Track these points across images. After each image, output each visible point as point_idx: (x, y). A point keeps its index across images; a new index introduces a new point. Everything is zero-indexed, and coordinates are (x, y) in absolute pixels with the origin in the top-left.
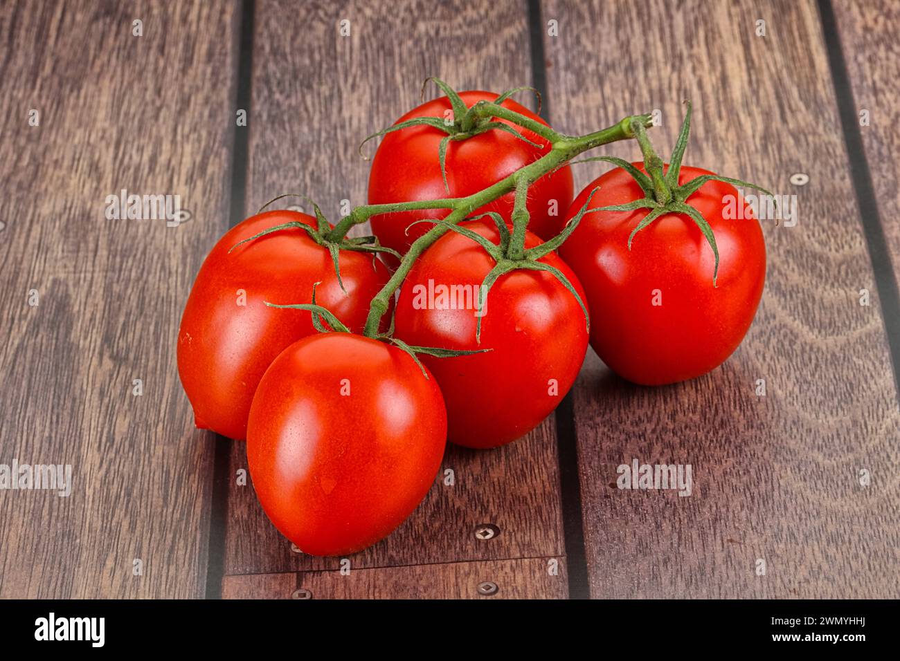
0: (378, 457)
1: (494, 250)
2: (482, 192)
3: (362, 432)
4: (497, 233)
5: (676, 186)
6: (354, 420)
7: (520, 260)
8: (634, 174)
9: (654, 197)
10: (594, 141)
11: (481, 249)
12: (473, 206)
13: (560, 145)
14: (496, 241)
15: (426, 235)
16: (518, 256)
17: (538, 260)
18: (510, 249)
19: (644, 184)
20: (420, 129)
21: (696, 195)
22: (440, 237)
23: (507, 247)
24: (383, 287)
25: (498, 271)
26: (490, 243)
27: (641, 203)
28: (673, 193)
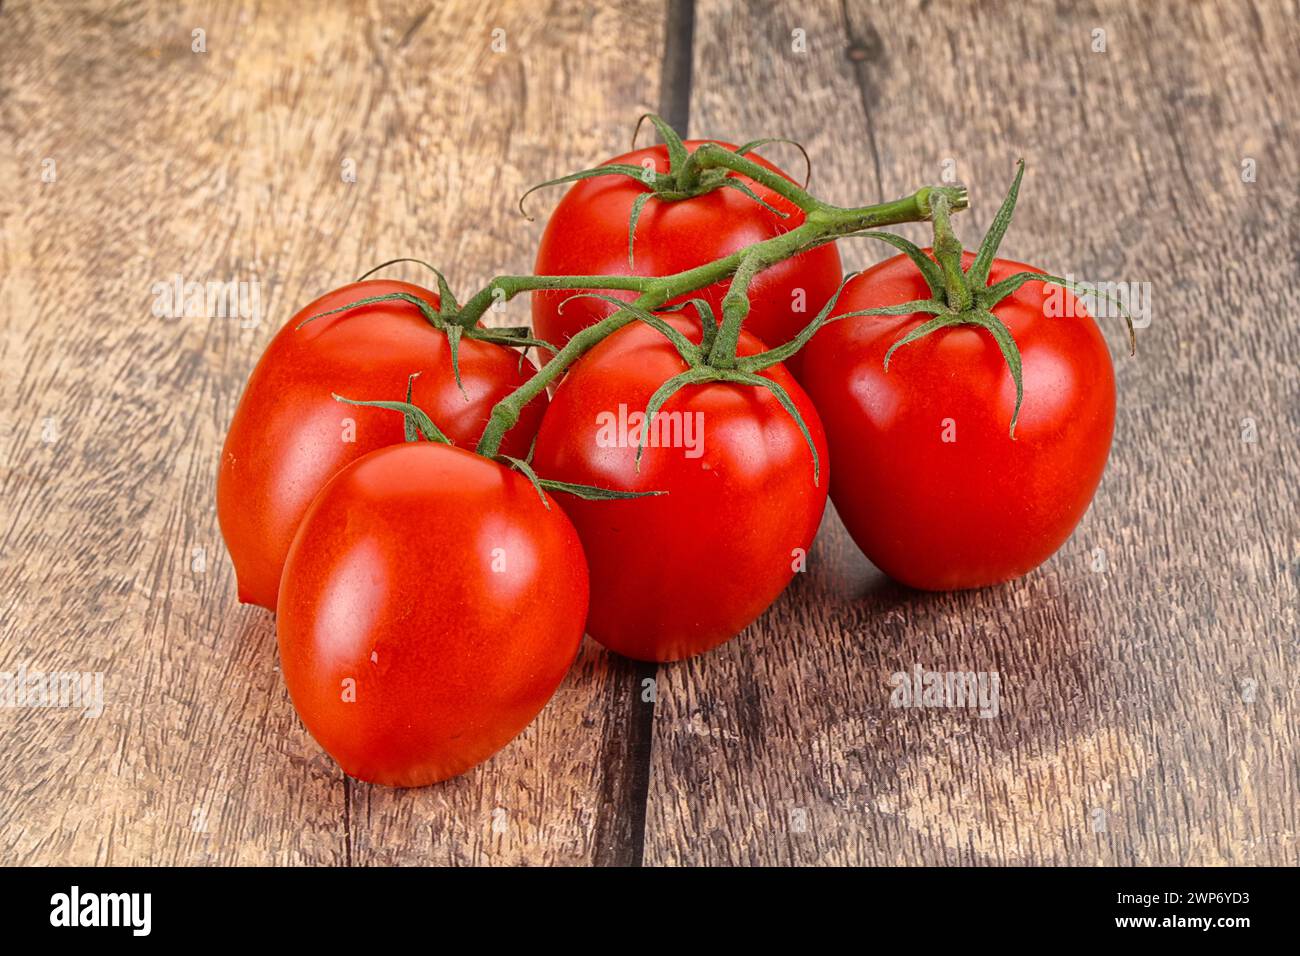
0: (463, 627)
1: (690, 351)
2: (689, 272)
3: (441, 585)
4: (700, 329)
5: (982, 286)
6: (430, 567)
7: (728, 368)
8: (920, 264)
9: (945, 300)
10: (872, 217)
11: (671, 349)
12: (672, 290)
13: (816, 217)
14: (695, 339)
15: (595, 326)
16: (723, 363)
17: (756, 373)
18: (714, 352)
19: (933, 277)
20: (616, 181)
21: (1008, 302)
22: (614, 330)
23: (710, 350)
24: (514, 390)
25: (687, 378)
26: (684, 340)
27: (921, 306)
28: (975, 295)
